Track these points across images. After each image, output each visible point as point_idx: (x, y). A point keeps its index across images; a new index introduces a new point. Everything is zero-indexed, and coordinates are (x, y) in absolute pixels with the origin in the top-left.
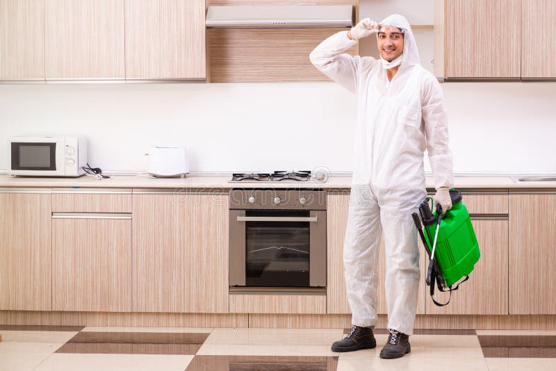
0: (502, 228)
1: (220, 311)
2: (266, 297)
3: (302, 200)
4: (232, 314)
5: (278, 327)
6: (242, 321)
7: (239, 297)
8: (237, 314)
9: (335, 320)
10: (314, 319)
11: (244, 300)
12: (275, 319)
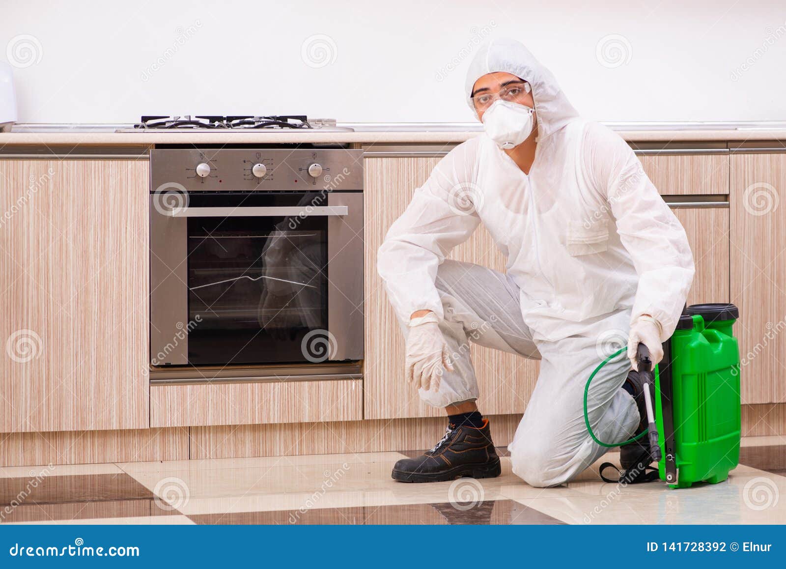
1: (129, 425)
2: (232, 390)
3: (315, 170)
4: (154, 429)
5: (256, 455)
6: (175, 446)
7: (173, 391)
8: (164, 431)
9: (378, 433)
10: (332, 431)
11: (183, 399)
12: (248, 437)
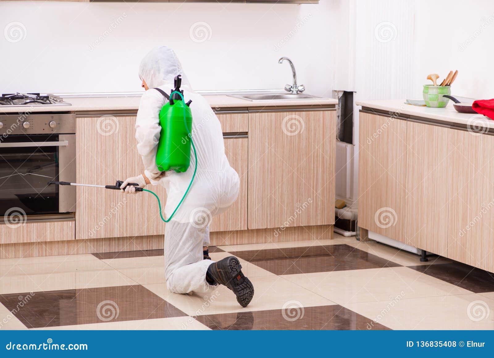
0: (242, 146)
3: (53, 124)
5: (24, 256)
9: (82, 245)
10: (61, 245)
12: (21, 248)
